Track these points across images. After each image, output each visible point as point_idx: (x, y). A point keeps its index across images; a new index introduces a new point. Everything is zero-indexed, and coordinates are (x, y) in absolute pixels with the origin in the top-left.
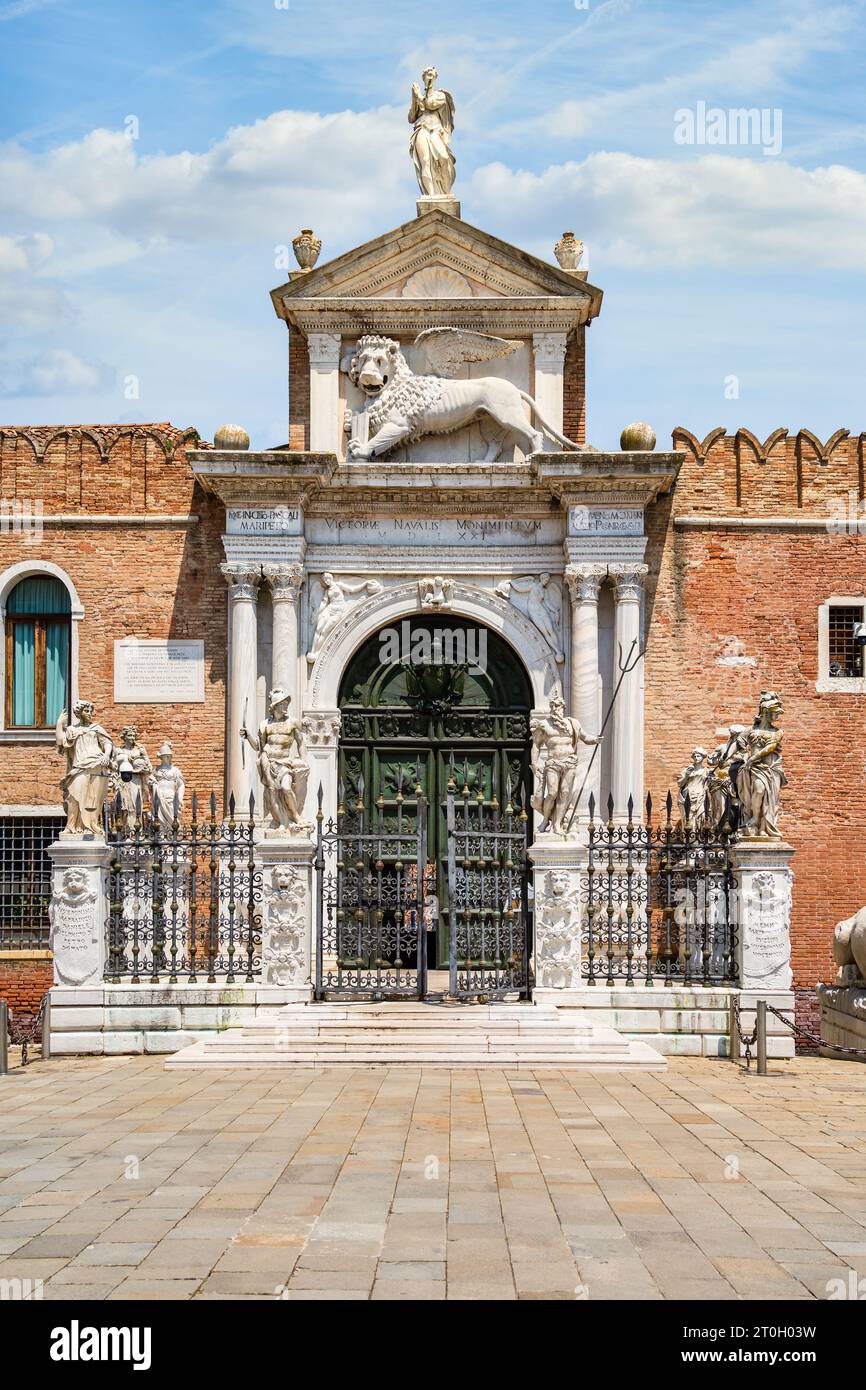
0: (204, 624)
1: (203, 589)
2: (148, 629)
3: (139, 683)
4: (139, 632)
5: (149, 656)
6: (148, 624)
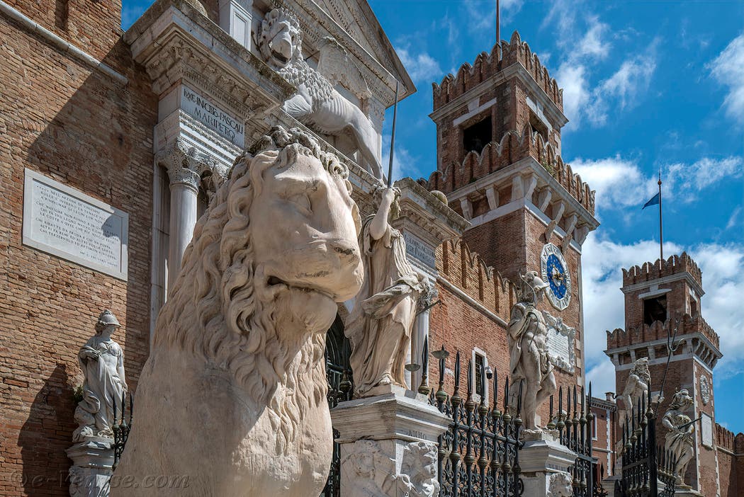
0: (129, 198)
1: (128, 159)
2: (67, 174)
3: (54, 233)
4: (56, 172)
5: (67, 206)
6: (66, 169)
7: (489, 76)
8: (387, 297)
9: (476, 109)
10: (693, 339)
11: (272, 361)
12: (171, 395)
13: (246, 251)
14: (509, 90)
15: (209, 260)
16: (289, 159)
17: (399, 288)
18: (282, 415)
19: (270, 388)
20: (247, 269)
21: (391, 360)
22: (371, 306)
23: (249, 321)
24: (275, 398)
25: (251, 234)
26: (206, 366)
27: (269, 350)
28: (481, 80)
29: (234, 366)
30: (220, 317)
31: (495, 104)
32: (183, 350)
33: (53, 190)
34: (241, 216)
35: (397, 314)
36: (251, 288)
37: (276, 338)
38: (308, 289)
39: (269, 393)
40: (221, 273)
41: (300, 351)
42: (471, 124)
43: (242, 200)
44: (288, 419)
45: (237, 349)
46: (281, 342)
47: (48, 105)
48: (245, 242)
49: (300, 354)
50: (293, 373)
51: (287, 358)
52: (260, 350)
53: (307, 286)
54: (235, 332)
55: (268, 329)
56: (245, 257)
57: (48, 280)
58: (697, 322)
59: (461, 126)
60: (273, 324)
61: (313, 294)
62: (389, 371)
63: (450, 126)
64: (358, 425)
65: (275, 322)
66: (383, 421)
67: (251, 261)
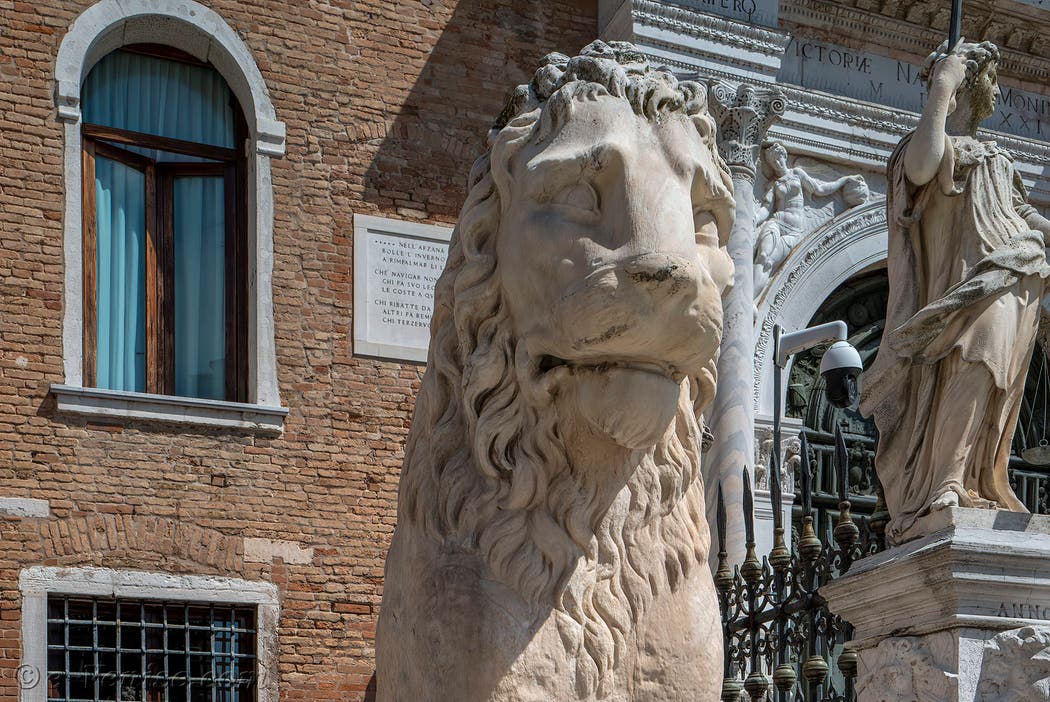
2: (426, 202)
3: (409, 318)
4: (406, 204)
5: (429, 262)
6: (426, 192)
8: (948, 310)
11: (560, 518)
12: (401, 609)
13: (496, 320)
15: (442, 352)
16: (554, 119)
17: (976, 283)
18: (585, 619)
19: (560, 570)
20: (501, 352)
21: (964, 451)
22: (911, 339)
23: (512, 450)
24: (569, 588)
25: (501, 284)
26: (441, 549)
27: (554, 499)
29: (485, 543)
30: (463, 454)
32: (414, 525)
33: (403, 240)
34: (479, 256)
35: (973, 343)
36: (513, 385)
37: (568, 470)
38: (604, 366)
39: (558, 582)
40: (461, 369)
41: (626, 488)
43: (480, 224)
44: (601, 626)
45: (491, 510)
46: (579, 477)
47: (389, 81)
48: (491, 302)
49: (624, 494)
50: (612, 533)
51: (595, 506)
52: (536, 501)
54: (487, 476)
55: (549, 457)
56: (496, 330)
57: (399, 409)
60: (558, 446)
61: (614, 374)
62: (958, 477)
64: (886, 606)
65: (561, 441)
66: (930, 590)
67: (507, 336)
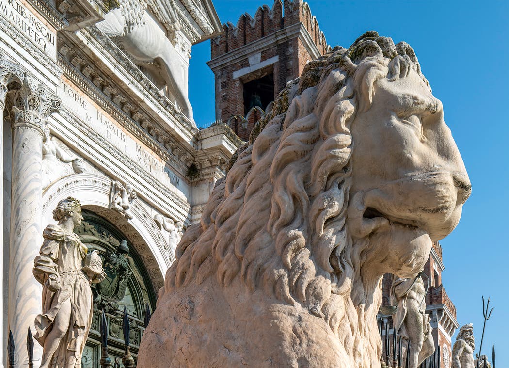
7: (270, 32)
9: (257, 64)
10: (438, 309)
13: (345, 174)
14: (291, 50)
20: (343, 195)
28: (263, 35)
31: (277, 62)
36: (344, 219)
40: (312, 198)
42: (251, 79)
46: (364, 285)
53: (411, 222)
55: (356, 269)
56: (343, 181)
58: (441, 294)
59: (241, 79)
63: (230, 77)
65: (363, 261)
67: (349, 187)
